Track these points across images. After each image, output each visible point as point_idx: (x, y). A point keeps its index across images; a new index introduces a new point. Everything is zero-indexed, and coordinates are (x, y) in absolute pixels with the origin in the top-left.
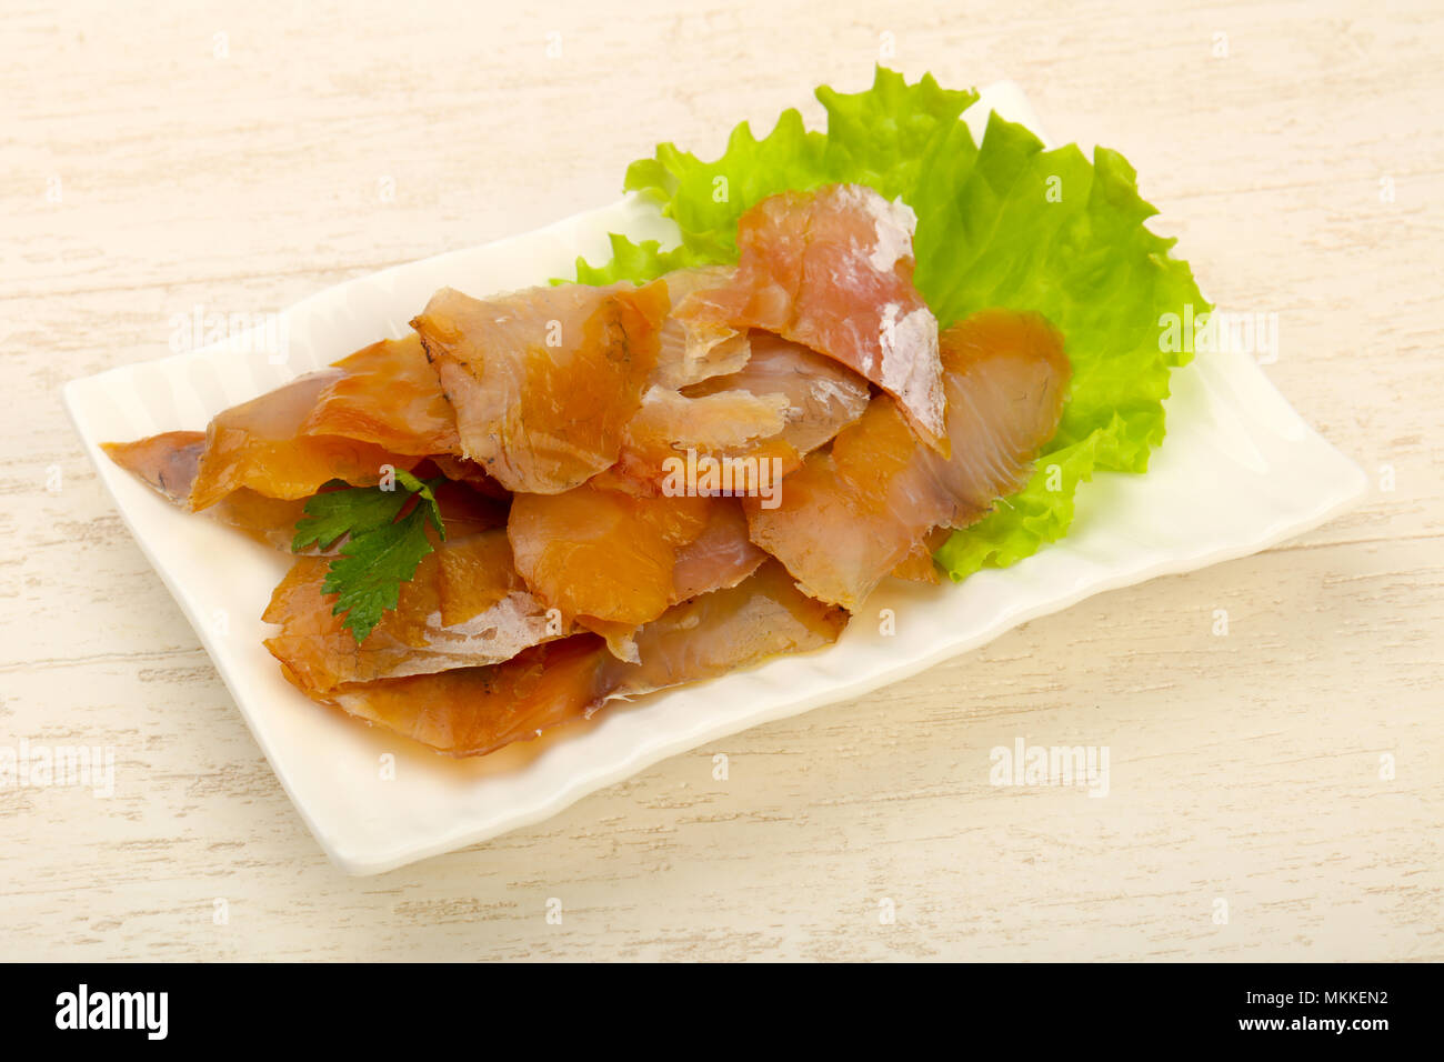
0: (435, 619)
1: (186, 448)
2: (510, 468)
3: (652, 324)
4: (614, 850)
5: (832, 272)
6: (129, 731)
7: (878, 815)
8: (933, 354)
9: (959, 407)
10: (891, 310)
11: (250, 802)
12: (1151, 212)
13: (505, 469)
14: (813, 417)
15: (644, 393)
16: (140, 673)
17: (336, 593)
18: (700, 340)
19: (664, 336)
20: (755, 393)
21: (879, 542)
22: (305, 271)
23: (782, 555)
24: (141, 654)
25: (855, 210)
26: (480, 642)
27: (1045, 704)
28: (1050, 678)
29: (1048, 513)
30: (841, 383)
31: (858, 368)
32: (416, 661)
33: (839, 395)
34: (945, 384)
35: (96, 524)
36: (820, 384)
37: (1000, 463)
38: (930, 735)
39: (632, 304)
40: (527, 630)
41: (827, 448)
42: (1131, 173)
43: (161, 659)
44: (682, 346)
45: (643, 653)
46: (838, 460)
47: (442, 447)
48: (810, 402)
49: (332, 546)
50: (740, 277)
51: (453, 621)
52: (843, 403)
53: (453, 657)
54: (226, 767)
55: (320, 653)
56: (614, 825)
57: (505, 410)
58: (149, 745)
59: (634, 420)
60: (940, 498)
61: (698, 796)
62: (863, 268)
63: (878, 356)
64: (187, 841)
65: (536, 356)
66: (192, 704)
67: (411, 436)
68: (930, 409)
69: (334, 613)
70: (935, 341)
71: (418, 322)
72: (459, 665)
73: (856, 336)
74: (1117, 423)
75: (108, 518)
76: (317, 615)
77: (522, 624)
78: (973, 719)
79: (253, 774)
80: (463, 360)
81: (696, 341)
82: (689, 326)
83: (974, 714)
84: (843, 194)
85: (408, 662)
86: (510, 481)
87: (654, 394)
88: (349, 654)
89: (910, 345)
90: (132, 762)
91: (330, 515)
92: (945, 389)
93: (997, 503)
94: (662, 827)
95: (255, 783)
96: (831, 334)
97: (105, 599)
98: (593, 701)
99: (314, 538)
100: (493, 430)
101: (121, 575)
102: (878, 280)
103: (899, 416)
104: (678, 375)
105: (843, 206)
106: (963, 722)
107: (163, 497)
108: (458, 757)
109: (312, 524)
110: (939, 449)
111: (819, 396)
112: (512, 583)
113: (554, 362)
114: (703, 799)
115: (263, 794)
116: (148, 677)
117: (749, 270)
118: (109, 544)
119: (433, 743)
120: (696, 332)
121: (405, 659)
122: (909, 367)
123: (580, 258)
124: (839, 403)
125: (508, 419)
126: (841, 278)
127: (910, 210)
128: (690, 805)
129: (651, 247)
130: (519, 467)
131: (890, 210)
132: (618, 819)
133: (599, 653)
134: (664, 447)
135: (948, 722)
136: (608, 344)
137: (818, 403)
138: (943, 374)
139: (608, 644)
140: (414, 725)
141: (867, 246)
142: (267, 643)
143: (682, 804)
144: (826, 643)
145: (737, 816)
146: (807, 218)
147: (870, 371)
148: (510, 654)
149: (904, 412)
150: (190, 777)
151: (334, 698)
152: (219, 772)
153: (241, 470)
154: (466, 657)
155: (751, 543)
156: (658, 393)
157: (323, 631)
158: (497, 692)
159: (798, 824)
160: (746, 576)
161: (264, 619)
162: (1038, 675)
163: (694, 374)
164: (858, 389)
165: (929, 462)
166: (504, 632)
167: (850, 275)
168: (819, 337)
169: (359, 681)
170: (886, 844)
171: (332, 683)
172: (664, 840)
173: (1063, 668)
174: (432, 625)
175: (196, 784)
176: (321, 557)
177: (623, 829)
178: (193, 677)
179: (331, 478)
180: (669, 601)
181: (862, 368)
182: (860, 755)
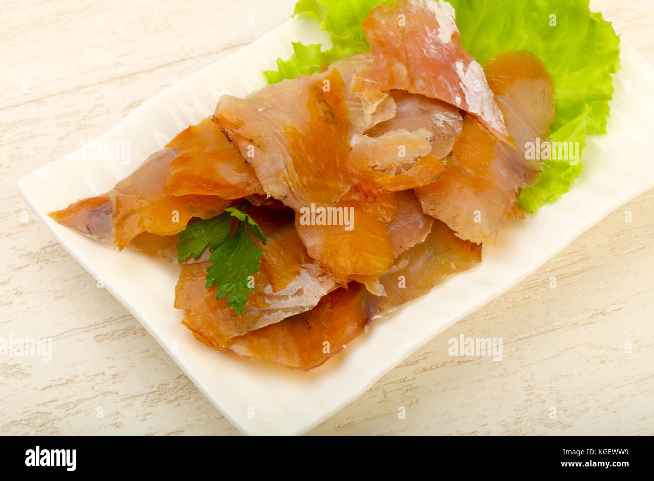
0: (268, 289)
1: (98, 209)
2: (297, 200)
3: (340, 97)
4: (385, 396)
5: (422, 48)
6: (99, 374)
7: (517, 350)
8: (487, 87)
9: (509, 115)
10: (459, 66)
11: (179, 405)
13: (295, 202)
14: (439, 136)
15: (350, 140)
16: (95, 337)
17: (214, 286)
18: (370, 103)
19: (347, 102)
20: (410, 131)
21: (494, 203)
23: (443, 218)
24: (92, 326)
25: (423, 10)
26: (296, 298)
27: (582, 269)
28: (580, 253)
29: (571, 167)
30: (446, 113)
31: (454, 103)
32: (266, 316)
33: (447, 120)
34: (498, 103)
36: (436, 115)
38: (529, 298)
40: (319, 286)
41: (451, 154)
43: (104, 327)
44: (361, 106)
45: (387, 289)
46: (458, 159)
47: (250, 190)
48: (434, 128)
49: (200, 256)
50: (377, 62)
51: (278, 289)
52: (451, 124)
53: (286, 310)
54: (160, 386)
55: (214, 323)
57: (283, 166)
58: (113, 381)
59: (351, 157)
60: (517, 171)
61: (420, 356)
62: (437, 44)
63: (463, 96)
65: (290, 130)
66: (130, 351)
67: (230, 186)
68: (497, 120)
69: (217, 299)
70: (485, 79)
71: (217, 119)
72: (290, 314)
73: (448, 85)
74: (588, 109)
75: (49, 247)
76: (207, 300)
77: (316, 283)
79: (176, 388)
80: (250, 138)
81: (368, 103)
82: (361, 95)
85: (262, 318)
87: (356, 139)
88: (229, 319)
89: (475, 85)
90: (107, 393)
91: (193, 239)
92: (499, 105)
93: (541, 166)
94: (406, 378)
95: (179, 392)
96: (435, 87)
97: (62, 296)
98: (365, 321)
99: (190, 253)
100: (281, 179)
101: (67, 280)
102: (446, 49)
103: (482, 128)
104: (362, 125)
105: (416, 9)
106: (544, 287)
107: (92, 239)
108: (306, 370)
109: (185, 244)
110: (509, 143)
111: (438, 123)
112: (303, 261)
113: (300, 132)
114: (423, 357)
115: (185, 398)
116: (100, 339)
117: (382, 56)
118: (54, 262)
119: (292, 365)
120: (366, 99)
121: (260, 317)
122: (479, 98)
123: (279, 58)
124: (449, 125)
125: (288, 170)
126: (428, 52)
127: (449, 5)
128: (417, 362)
129: (318, 47)
130: (302, 199)
131: (439, 6)
133: (361, 292)
134: (370, 170)
135: (536, 288)
136: (323, 115)
137: (439, 128)
138: (494, 97)
139: (367, 288)
140: (278, 355)
141: (435, 30)
142: (183, 322)
143: (413, 362)
144: (477, 263)
145: (444, 364)
147: (461, 104)
148: (315, 302)
149: (484, 125)
150: (142, 395)
151: (229, 348)
152: (157, 389)
153: (141, 222)
154: (292, 309)
155: (424, 214)
156: (357, 138)
157: (212, 308)
158: (314, 326)
159: (477, 363)
160: (428, 233)
161: (175, 306)
162: (574, 252)
163: (370, 123)
164: (455, 115)
165: (505, 151)
166: (308, 290)
167: (432, 49)
168: (429, 89)
169: (240, 335)
170: (526, 366)
171: (226, 339)
172: (410, 385)
173: (585, 246)
174: (269, 293)
175: (146, 399)
176: (195, 263)
177: (386, 383)
178: (126, 334)
179: (191, 217)
180: (393, 256)
181: (456, 103)
182: (497, 316)
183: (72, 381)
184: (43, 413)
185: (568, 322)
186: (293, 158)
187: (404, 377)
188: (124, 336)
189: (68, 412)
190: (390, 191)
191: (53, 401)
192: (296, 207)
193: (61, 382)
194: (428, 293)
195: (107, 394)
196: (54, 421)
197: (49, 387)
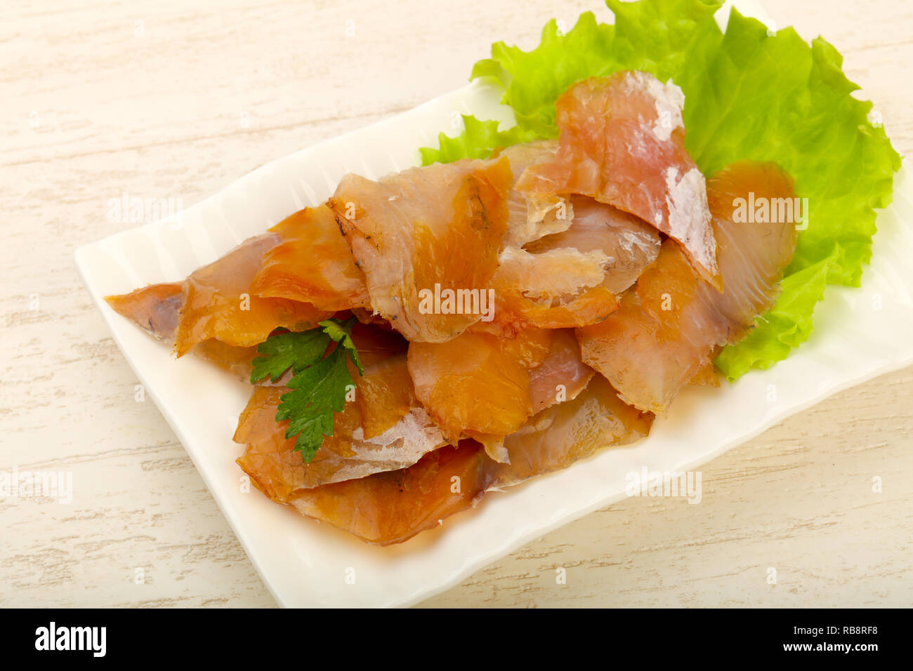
0: (358, 434)
1: (167, 299)
2: (409, 324)
3: (501, 195)
4: (495, 594)
5: (627, 144)
6: (137, 511)
7: (682, 558)
8: (704, 206)
9: (725, 247)
10: (672, 172)
11: (229, 566)
12: (855, 88)
13: (405, 324)
14: (622, 263)
15: (500, 253)
16: (142, 464)
17: (287, 420)
18: (537, 208)
19: (510, 203)
20: (581, 251)
21: (676, 361)
22: (238, 133)
23: (606, 372)
24: (142, 448)
25: (640, 93)
26: (392, 450)
27: (795, 463)
28: (798, 442)
29: (796, 327)
30: (639, 233)
31: (652, 222)
32: (348, 468)
33: (639, 243)
34: (714, 228)
35: (102, 344)
36: (626, 235)
37: (756, 287)
39: (486, 180)
40: (425, 438)
41: (633, 289)
42: (838, 58)
43: (157, 452)
44: (525, 210)
45: (511, 454)
46: (642, 296)
47: (356, 303)
48: (619, 252)
49: (280, 378)
50: (562, 154)
51: (371, 435)
52: (642, 249)
53: (374, 464)
54: (210, 538)
55: (278, 467)
56: (494, 574)
57: (402, 277)
58: (152, 522)
59: (495, 276)
60: (718, 322)
61: (552, 548)
62: (649, 140)
63: (666, 213)
64: (186, 598)
65: (421, 231)
66: (182, 487)
67: (333, 294)
68: (706, 252)
69: (287, 437)
70: (704, 195)
71: (332, 203)
72: (379, 470)
73: (649, 197)
74: (838, 252)
76: (274, 437)
77: (422, 434)
78: (744, 478)
79: (230, 543)
80: (368, 234)
81: (535, 209)
82: (528, 196)
83: (745, 473)
84: (630, 81)
85: (342, 470)
86: (409, 332)
87: (508, 253)
88: (299, 465)
89: (688, 200)
90: (141, 537)
91: (276, 354)
92: (715, 232)
93: (756, 320)
94: (528, 574)
95: (232, 550)
96: (631, 197)
97: (113, 405)
98: (475, 493)
99: (267, 373)
100: (395, 292)
101: (123, 385)
102: (660, 148)
103: (684, 258)
104: (523, 235)
105: (632, 90)
106: (738, 480)
107: (153, 338)
108: (384, 546)
109: (265, 360)
110: (715, 284)
111: (625, 246)
112: (412, 401)
113: (434, 235)
114: (555, 550)
115: (238, 558)
116: (148, 467)
117: (568, 148)
118: (112, 360)
119: (366, 536)
120: (534, 201)
121: (339, 468)
122: (688, 219)
123: (441, 133)
124: (640, 250)
125: (405, 283)
126: (634, 149)
127: (678, 89)
128: (547, 555)
129: (494, 125)
130: (415, 322)
131: (665, 90)
132: (497, 568)
133: (479, 455)
134: (517, 295)
135: (727, 480)
136: (471, 215)
137: (625, 252)
138: (712, 220)
139: (486, 449)
140: (350, 521)
141: (651, 121)
142: (239, 461)
143: (541, 555)
144: (642, 437)
145: (581, 563)
146: (605, 100)
147: (661, 224)
148: (415, 459)
149: (688, 256)
150: (185, 547)
151: (291, 503)
152: (205, 542)
153: (211, 324)
154: (384, 464)
155: (583, 363)
156: (510, 252)
157: (279, 448)
158: (408, 490)
159: (626, 568)
160: (582, 389)
161: (234, 439)
162: (788, 440)
163: (534, 234)
164: (652, 237)
165: (708, 294)
166: (409, 441)
167: (641, 146)
168: (622, 199)
169: (308, 487)
170: (690, 581)
171: (289, 491)
172: (530, 584)
173: (807, 434)
174: (357, 439)
175: (189, 552)
176: (272, 387)
177: (500, 577)
178: (180, 466)
179: (277, 327)
180: (527, 413)
181: (655, 221)
182: (666, 510)
183: (102, 515)
184: (57, 550)
185: (760, 532)
186: (416, 268)
187: (525, 574)
188: (180, 468)
189: (88, 555)
190: (537, 327)
191: (73, 537)
192: (406, 332)
193: (87, 515)
194: (568, 467)
195: (141, 539)
196: (69, 564)
197: (71, 519)
